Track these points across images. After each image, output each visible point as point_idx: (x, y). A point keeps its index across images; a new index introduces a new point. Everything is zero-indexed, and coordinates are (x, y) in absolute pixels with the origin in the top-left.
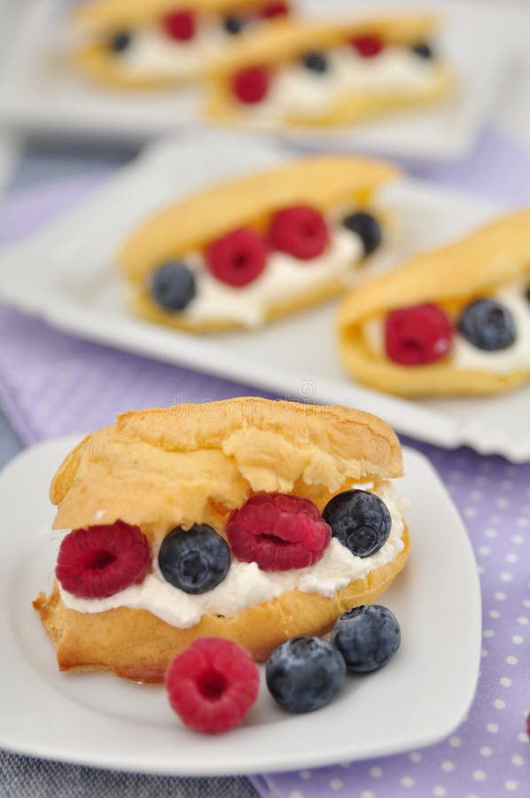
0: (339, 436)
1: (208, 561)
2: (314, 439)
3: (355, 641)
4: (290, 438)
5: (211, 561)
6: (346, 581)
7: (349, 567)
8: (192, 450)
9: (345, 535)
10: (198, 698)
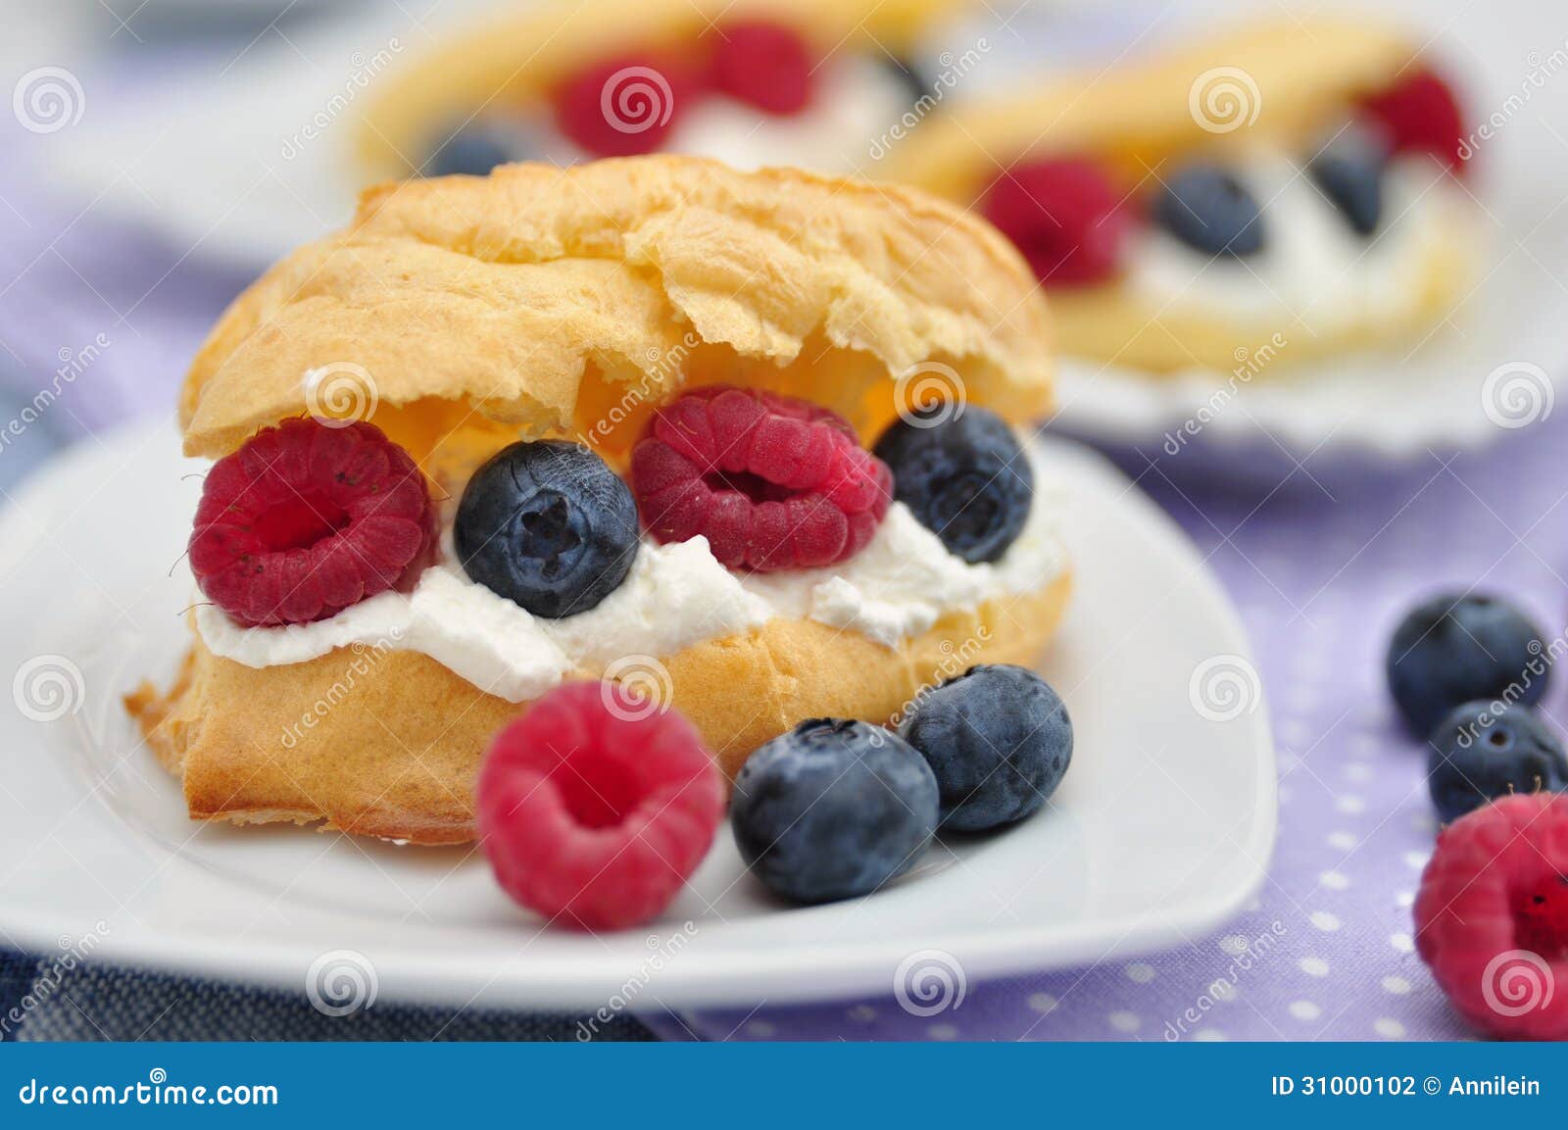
0: (912, 248)
1: (584, 515)
2: (851, 244)
3: (961, 732)
4: (794, 239)
5: (594, 520)
6: (930, 614)
7: (935, 577)
8: (546, 260)
9: (926, 496)
10: (561, 822)
